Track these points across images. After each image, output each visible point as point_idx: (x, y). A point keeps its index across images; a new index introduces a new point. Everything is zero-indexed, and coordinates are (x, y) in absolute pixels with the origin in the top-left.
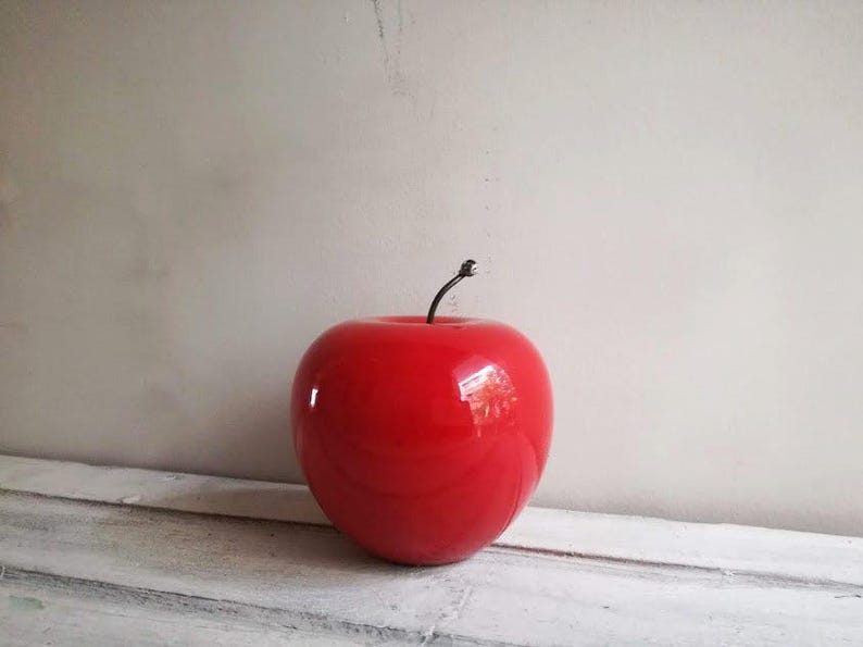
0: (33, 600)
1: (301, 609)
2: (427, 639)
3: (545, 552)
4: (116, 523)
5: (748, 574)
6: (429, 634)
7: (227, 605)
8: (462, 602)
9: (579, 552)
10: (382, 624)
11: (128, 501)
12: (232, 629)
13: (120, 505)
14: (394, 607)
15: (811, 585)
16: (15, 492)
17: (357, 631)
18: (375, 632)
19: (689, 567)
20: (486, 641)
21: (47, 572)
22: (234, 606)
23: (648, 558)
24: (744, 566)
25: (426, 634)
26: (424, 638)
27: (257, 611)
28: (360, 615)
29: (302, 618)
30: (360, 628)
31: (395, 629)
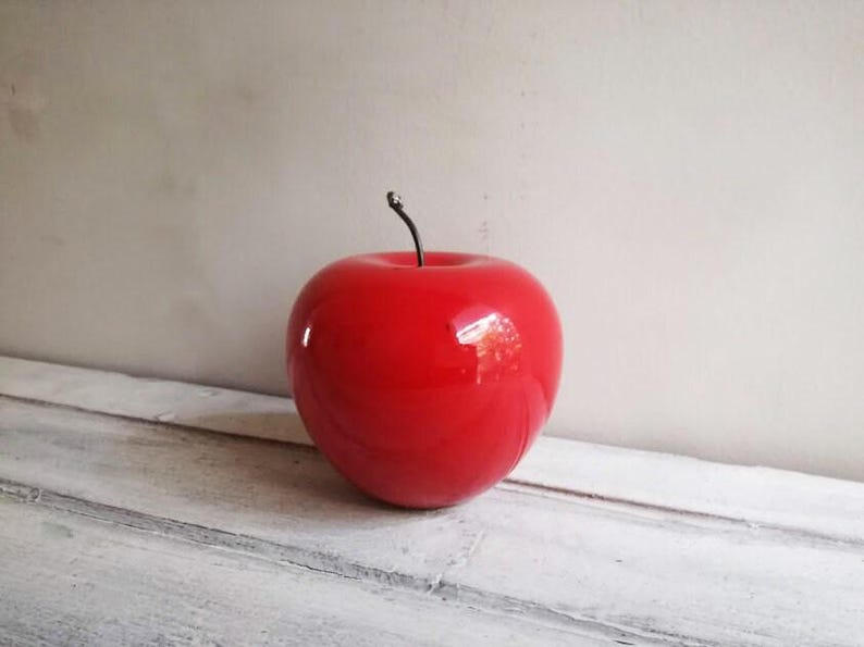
0: (63, 527)
1: (313, 547)
2: (434, 587)
3: (566, 492)
4: (150, 443)
5: (775, 528)
6: (435, 583)
7: (244, 540)
8: (473, 549)
9: (600, 494)
10: (390, 569)
11: (163, 419)
12: (246, 568)
13: (156, 423)
14: (405, 551)
15: (841, 543)
16: (58, 406)
17: (367, 574)
18: (383, 577)
19: (713, 516)
20: (491, 593)
21: (79, 497)
22: (251, 541)
23: (670, 504)
24: (770, 518)
25: (433, 583)
26: (430, 586)
27: (272, 548)
28: (370, 559)
29: (315, 557)
30: (370, 572)
31: (403, 575)
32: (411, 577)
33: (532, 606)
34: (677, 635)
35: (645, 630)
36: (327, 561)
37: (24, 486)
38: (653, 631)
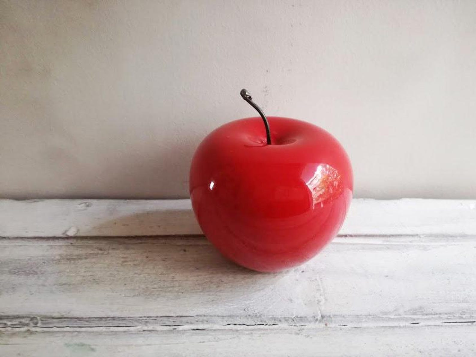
2: (319, 319)
6: (319, 317)
7: (200, 318)
8: (321, 289)
10: (293, 316)
11: (70, 234)
13: (68, 238)
17: (280, 321)
18: (290, 320)
22: (205, 318)
26: (317, 320)
29: (248, 318)
30: (282, 319)
31: (301, 317)
32: (306, 317)
33: (370, 317)
34: (437, 314)
35: (423, 315)
36: (255, 319)
37: (23, 317)
38: (426, 315)
